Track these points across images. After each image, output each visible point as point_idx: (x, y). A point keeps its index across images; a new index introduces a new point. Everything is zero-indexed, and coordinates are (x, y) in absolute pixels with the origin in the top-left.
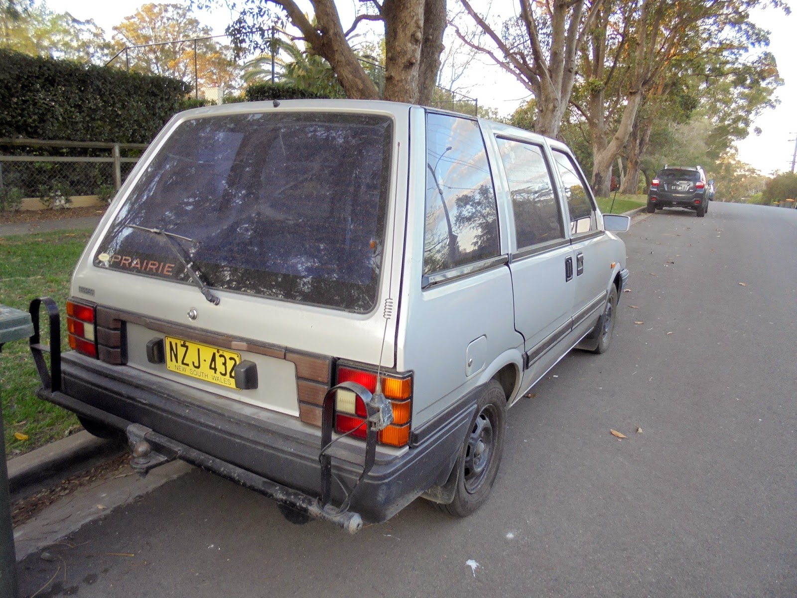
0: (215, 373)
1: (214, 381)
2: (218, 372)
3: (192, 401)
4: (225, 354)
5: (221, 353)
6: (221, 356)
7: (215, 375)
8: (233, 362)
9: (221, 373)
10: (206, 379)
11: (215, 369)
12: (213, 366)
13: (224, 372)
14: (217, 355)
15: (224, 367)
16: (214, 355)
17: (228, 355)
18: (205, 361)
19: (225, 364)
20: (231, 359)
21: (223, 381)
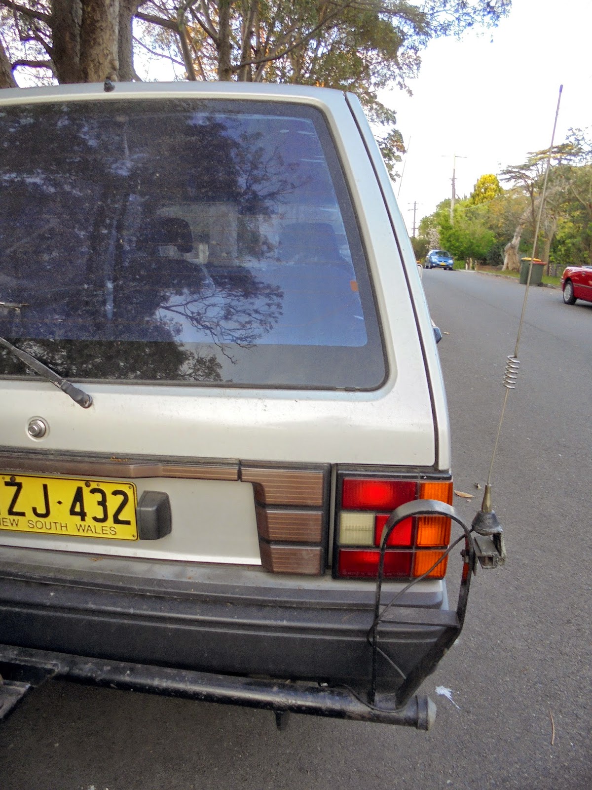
0: (83, 519)
1: (81, 533)
2: (89, 519)
3: (59, 576)
4: (102, 487)
5: (94, 485)
6: (93, 491)
7: (83, 523)
8: (120, 498)
9: (95, 519)
10: (64, 532)
11: (83, 515)
12: (77, 509)
13: (101, 516)
14: (86, 491)
15: (101, 508)
16: (79, 491)
17: (108, 489)
18: (60, 503)
19: (103, 503)
20: (115, 493)
21: (99, 530)
